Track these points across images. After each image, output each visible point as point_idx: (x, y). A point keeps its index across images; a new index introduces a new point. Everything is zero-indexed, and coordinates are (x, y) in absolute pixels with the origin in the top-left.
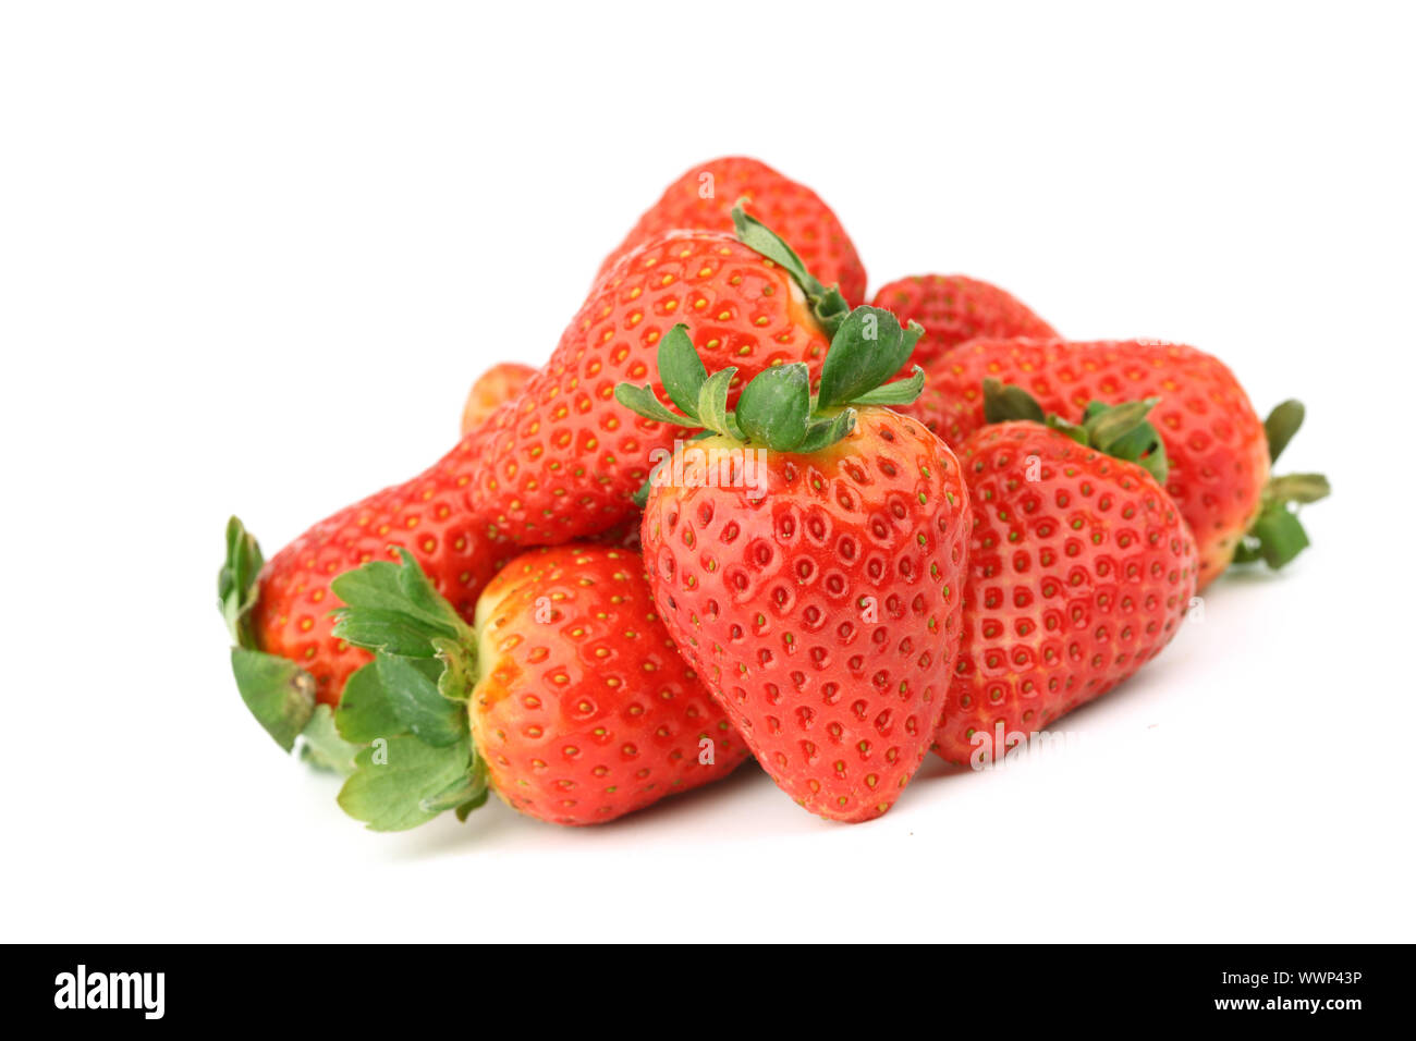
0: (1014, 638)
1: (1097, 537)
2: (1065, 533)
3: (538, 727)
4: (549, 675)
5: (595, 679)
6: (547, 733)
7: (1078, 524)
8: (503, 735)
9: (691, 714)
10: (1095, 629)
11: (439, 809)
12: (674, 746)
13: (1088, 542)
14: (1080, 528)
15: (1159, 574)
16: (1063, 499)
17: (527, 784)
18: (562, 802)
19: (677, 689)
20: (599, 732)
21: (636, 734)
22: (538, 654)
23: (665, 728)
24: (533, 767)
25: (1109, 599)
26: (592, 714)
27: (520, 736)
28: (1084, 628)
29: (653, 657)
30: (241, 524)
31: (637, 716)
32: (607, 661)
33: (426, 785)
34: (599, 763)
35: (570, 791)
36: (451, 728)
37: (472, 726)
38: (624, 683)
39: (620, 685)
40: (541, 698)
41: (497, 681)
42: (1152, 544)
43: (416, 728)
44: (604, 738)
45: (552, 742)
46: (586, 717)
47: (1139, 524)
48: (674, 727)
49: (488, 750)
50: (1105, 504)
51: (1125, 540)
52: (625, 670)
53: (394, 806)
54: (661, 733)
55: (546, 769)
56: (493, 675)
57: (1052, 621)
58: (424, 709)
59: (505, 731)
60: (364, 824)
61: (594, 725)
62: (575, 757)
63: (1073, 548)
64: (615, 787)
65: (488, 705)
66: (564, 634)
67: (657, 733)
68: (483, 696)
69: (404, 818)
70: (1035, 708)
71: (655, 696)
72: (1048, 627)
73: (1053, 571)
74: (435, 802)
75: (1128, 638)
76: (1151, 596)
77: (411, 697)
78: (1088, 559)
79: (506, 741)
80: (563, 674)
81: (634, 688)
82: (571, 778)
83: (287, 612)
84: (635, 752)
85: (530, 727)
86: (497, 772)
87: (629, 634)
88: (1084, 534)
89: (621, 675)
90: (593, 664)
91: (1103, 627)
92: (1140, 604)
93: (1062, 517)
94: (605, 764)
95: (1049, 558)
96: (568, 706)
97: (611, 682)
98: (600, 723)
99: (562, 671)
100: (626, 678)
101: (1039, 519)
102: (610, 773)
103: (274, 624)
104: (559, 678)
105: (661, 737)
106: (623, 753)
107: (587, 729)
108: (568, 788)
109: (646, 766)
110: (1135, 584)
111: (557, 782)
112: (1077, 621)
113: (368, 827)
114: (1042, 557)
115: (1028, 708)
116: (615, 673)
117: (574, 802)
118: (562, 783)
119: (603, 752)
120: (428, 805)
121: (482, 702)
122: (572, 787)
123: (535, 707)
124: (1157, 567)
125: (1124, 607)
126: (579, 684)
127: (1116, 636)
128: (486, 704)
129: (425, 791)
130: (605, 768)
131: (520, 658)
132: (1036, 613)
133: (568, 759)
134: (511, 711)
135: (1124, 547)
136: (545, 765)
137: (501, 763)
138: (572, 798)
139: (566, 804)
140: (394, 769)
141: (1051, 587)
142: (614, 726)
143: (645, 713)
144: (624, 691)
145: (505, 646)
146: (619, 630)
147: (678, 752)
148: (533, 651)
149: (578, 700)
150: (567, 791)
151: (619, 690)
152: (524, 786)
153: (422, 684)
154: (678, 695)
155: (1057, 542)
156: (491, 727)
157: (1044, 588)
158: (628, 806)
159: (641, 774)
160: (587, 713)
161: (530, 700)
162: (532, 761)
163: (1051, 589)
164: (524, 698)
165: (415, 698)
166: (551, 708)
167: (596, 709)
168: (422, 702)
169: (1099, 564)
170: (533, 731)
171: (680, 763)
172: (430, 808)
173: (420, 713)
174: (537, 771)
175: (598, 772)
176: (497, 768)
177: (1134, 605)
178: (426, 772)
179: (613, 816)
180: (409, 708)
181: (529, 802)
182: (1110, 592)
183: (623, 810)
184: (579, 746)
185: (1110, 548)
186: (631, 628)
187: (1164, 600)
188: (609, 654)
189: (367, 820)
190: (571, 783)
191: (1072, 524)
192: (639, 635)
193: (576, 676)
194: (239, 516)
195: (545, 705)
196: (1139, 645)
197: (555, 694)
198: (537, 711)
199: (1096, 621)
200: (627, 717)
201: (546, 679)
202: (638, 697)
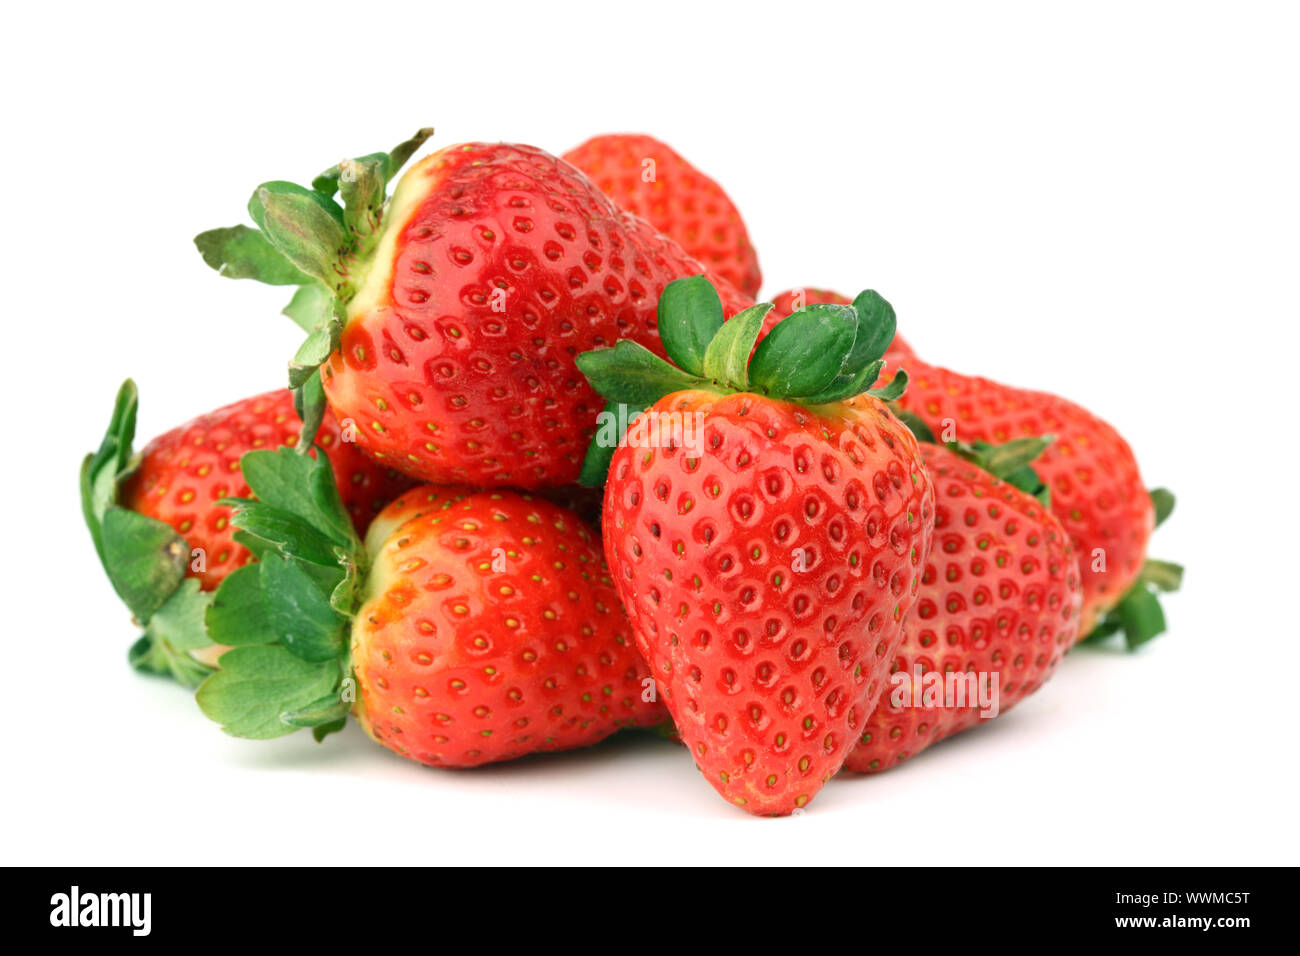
0: (916, 648)
1: (1001, 560)
2: (971, 552)
3: (429, 654)
4: (449, 603)
5: (494, 618)
6: (438, 662)
7: (984, 544)
8: (388, 657)
9: (580, 671)
10: (993, 651)
11: (299, 724)
12: (558, 701)
13: (992, 563)
14: (985, 549)
15: (1055, 606)
16: (971, 517)
17: (402, 712)
18: (434, 737)
19: (572, 643)
20: (489, 671)
21: (524, 681)
22: (440, 581)
23: (553, 680)
24: (415, 695)
25: (1010, 622)
26: (487, 651)
27: (408, 660)
28: (984, 649)
29: (555, 605)
30: (136, 390)
31: (529, 662)
32: (510, 601)
33: (287, 699)
34: (482, 703)
35: (447, 726)
36: (330, 643)
37: (353, 644)
38: (523, 625)
39: (518, 627)
40: (437, 625)
41: (391, 600)
42: (1053, 577)
43: (290, 638)
44: (493, 678)
45: (440, 672)
46: (480, 653)
47: (1041, 553)
48: (562, 680)
49: (368, 670)
50: (1010, 529)
51: (1028, 566)
52: (527, 613)
53: (251, 714)
54: (549, 684)
55: (428, 699)
56: (387, 595)
57: (954, 637)
58: (307, 618)
59: (393, 654)
60: (220, 726)
61: (487, 662)
62: (461, 692)
63: (978, 568)
64: (491, 731)
65: (377, 624)
66: (471, 565)
67: (544, 684)
68: (373, 614)
69: (260, 728)
70: (930, 721)
71: (550, 644)
72: (950, 642)
73: (957, 587)
74: (298, 716)
75: (1020, 666)
76: (1045, 628)
77: (295, 604)
78: (992, 579)
79: (391, 663)
80: (464, 605)
81: (533, 634)
82: (450, 713)
83: (168, 485)
84: (519, 698)
85: (420, 653)
86: (373, 695)
87: (535, 578)
88: (990, 555)
89: (522, 617)
90: (496, 601)
91: (998, 651)
92: (1037, 633)
93: (970, 536)
94: (487, 704)
95: (954, 573)
96: (464, 637)
97: (511, 623)
98: (493, 661)
99: (463, 601)
100: (526, 621)
101: (948, 535)
102: (491, 716)
103: (151, 494)
104: (459, 609)
105: (547, 688)
106: (508, 697)
107: (478, 665)
108: (445, 723)
109: (527, 716)
110: (1033, 613)
111: (434, 715)
112: (977, 640)
113: (223, 729)
114: (948, 573)
115: (924, 721)
116: (516, 613)
117: (446, 739)
118: (439, 717)
119: (489, 693)
120: (290, 718)
121: (371, 619)
122: (449, 723)
123: (430, 633)
124: (1055, 598)
125: (1021, 633)
126: (478, 618)
127: (1010, 662)
128: (376, 623)
129: (284, 705)
130: (486, 709)
131: (418, 581)
132: (939, 626)
133: (453, 693)
134: (402, 635)
135: (1027, 572)
136: (427, 695)
137: (381, 685)
138: (447, 735)
139: (438, 740)
140: (256, 677)
141: (955, 603)
142: (504, 669)
143: (538, 660)
144: (522, 634)
145: (405, 568)
146: (527, 572)
147: (559, 708)
148: (435, 577)
149: (474, 634)
150: (442, 726)
151: (518, 632)
152: (401, 715)
153: (311, 591)
154: (572, 648)
155: (963, 559)
156: (378, 647)
157: (949, 602)
158: (499, 754)
159: (520, 723)
160: (481, 649)
161: (425, 626)
162: (415, 688)
163: (955, 605)
164: (419, 622)
165: (299, 605)
166: (446, 638)
167: (491, 646)
168: (305, 611)
169: (1002, 587)
170: (422, 657)
171: (560, 720)
172: (290, 722)
173: (300, 622)
174: (417, 700)
175: (479, 712)
176: (375, 691)
177: (1030, 633)
178: (288, 685)
179: (479, 762)
180: (289, 616)
181: (399, 731)
182: (1010, 615)
183: (492, 758)
184: (467, 682)
185: (1012, 573)
186: (538, 572)
187: (1056, 634)
188: (512, 595)
189: (223, 723)
190: (449, 718)
191: (978, 544)
192: (546, 582)
193: (476, 608)
194: (137, 381)
195: (440, 632)
196: (1027, 676)
197: (453, 624)
198: (429, 639)
199: (996, 643)
200: (520, 663)
201: (446, 607)
202: (534, 643)
